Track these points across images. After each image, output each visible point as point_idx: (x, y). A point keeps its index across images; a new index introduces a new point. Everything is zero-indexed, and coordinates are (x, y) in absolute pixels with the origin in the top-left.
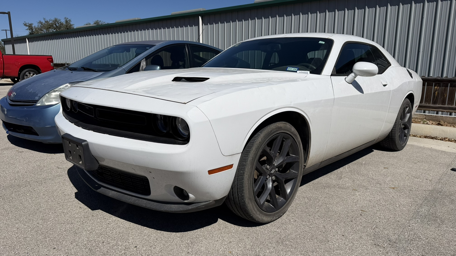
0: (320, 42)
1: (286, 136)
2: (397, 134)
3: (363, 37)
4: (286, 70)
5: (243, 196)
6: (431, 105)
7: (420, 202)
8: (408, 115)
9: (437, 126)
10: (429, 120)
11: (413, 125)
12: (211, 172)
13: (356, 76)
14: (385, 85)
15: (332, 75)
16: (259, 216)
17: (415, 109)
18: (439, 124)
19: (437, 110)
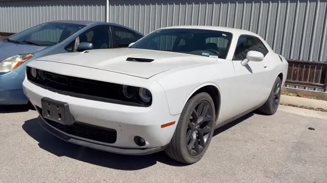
0: (223, 35)
1: (206, 103)
2: (271, 102)
3: (249, 30)
4: (201, 55)
5: (179, 144)
6: (291, 81)
7: (290, 150)
8: (279, 89)
9: (296, 97)
10: (290, 92)
11: (281, 96)
12: (163, 126)
13: (249, 60)
14: (265, 67)
15: (233, 60)
16: (188, 158)
17: (283, 84)
18: (298, 96)
19: (295, 84)
